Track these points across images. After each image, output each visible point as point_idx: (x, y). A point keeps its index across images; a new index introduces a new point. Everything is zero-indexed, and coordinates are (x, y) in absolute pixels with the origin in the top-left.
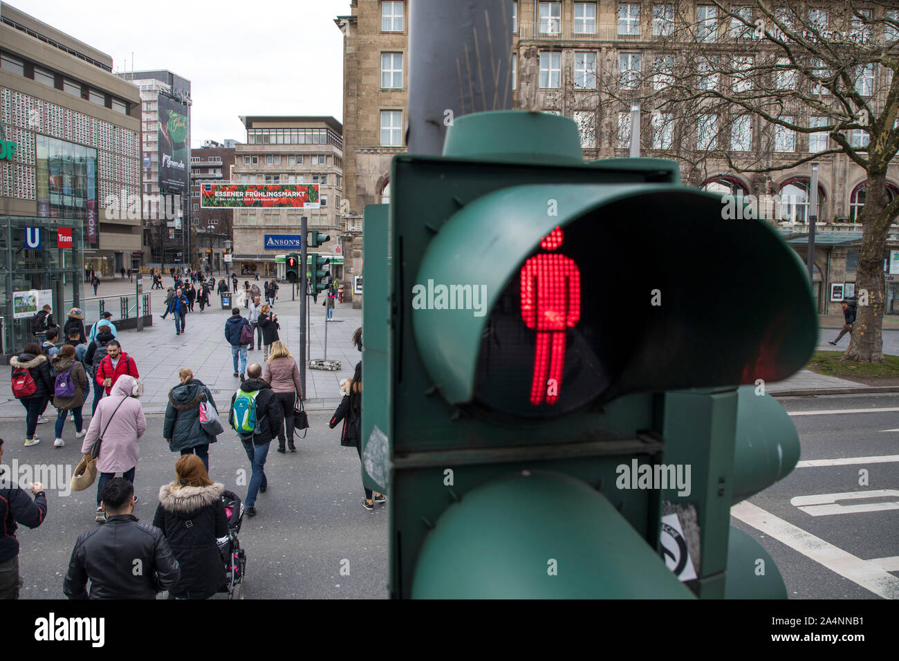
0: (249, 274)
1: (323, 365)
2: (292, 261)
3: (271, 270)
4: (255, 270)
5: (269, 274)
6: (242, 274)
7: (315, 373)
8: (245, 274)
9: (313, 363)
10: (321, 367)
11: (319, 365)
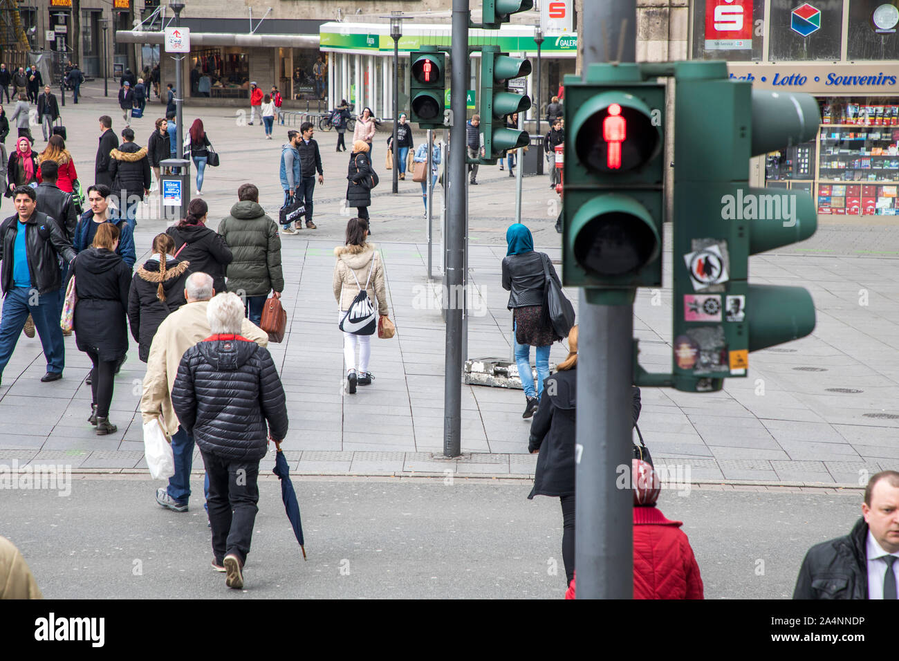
0: (218, 94)
1: (505, 374)
2: (427, 68)
3: (301, 79)
4: (242, 78)
5: (293, 96)
6: (195, 93)
7: (481, 393)
8: (206, 95)
9: (478, 367)
10: (502, 378)
11: (497, 373)
